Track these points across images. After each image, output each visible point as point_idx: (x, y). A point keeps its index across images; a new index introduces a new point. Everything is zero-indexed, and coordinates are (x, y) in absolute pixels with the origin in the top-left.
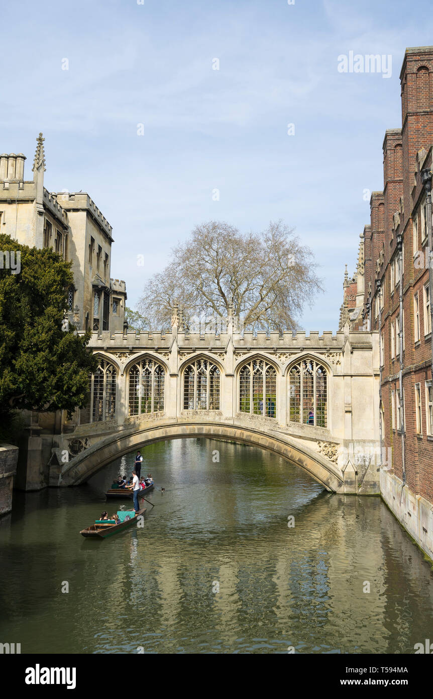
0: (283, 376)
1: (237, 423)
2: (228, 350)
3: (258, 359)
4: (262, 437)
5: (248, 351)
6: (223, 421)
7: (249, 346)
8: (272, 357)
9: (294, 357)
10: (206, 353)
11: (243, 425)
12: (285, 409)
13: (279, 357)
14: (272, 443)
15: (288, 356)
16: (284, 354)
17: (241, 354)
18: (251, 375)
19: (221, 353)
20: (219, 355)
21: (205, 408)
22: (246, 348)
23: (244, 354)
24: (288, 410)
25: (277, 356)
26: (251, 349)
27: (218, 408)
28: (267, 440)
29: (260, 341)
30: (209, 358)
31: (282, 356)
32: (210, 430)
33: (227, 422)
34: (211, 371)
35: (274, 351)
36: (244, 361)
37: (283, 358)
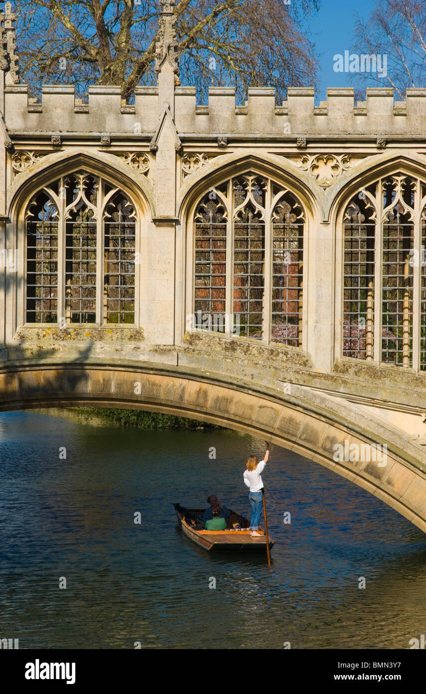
0: (326, 223)
1: (185, 364)
2: (159, 144)
3: (250, 174)
4: (263, 402)
5: (220, 147)
6: (143, 358)
7: (222, 134)
8: (294, 166)
9: (357, 166)
10: (93, 151)
11: (204, 369)
12: (329, 321)
13: (315, 167)
14: (291, 420)
15: (341, 164)
16: (329, 157)
17: (201, 156)
18: (229, 219)
19: (140, 154)
20: (133, 161)
21: (92, 318)
22: (215, 140)
23: (209, 156)
24: (338, 323)
25: (308, 165)
26: (230, 141)
27: (130, 318)
28: (277, 412)
29: (258, 119)
30: (104, 167)
31: (321, 163)
32: (107, 383)
33: (159, 360)
34: (108, 209)
35: (299, 148)
36: (209, 179)
37: (325, 170)
